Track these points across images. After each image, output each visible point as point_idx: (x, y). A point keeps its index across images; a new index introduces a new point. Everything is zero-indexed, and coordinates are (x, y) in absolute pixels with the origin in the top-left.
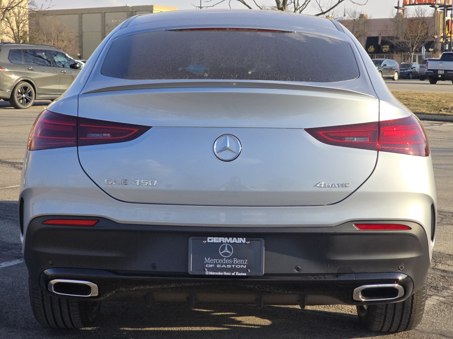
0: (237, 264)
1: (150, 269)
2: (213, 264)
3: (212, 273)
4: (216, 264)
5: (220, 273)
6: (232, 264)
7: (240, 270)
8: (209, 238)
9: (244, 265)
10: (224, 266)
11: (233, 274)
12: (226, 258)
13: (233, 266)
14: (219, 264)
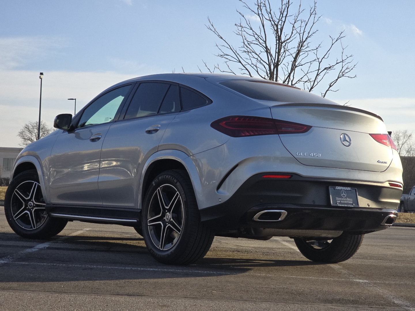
0: (349, 201)
1: (312, 204)
2: (340, 201)
3: (340, 205)
4: (341, 201)
5: (343, 205)
6: (347, 201)
7: (350, 204)
8: (337, 187)
9: (351, 201)
10: (344, 202)
11: (348, 206)
12: (344, 198)
13: (348, 202)
14: (342, 201)
